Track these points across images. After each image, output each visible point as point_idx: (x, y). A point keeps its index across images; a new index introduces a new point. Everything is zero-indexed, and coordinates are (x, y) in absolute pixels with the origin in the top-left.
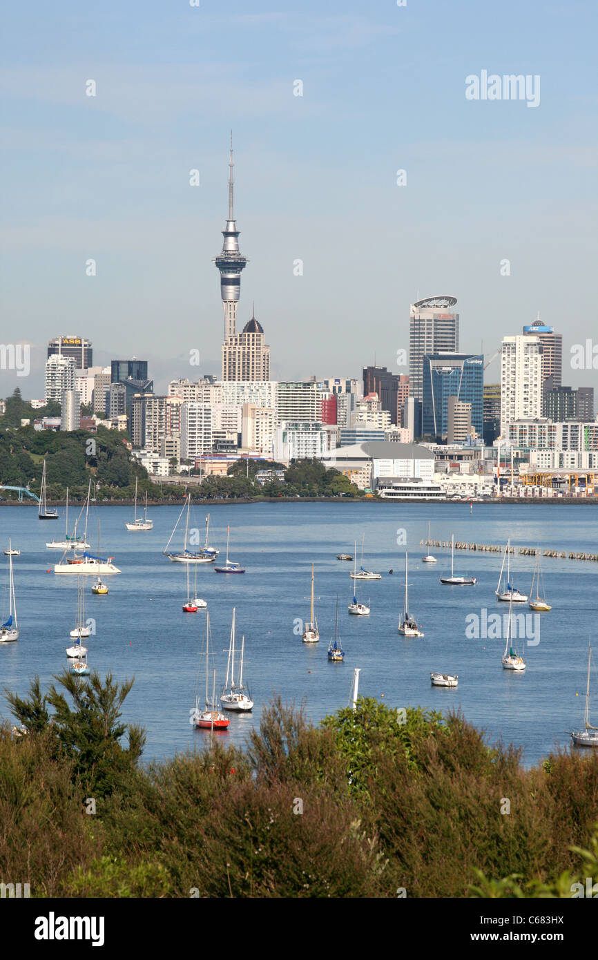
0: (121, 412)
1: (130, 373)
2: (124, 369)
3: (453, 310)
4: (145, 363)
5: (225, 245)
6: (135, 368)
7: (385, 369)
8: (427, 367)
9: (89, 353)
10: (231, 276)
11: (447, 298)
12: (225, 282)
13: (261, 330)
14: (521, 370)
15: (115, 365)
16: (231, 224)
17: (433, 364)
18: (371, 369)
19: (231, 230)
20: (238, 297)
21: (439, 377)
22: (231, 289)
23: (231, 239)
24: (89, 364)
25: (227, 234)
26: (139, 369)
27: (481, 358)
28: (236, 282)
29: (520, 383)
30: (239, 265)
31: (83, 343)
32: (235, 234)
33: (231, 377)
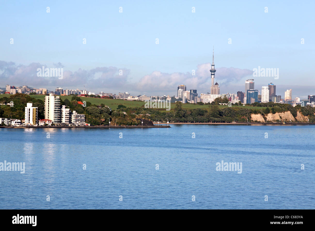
0: (193, 100)
1: (193, 92)
2: (192, 91)
3: (253, 81)
4: (196, 90)
5: (212, 68)
6: (194, 91)
7: (242, 92)
8: (248, 92)
9: (186, 88)
10: (213, 73)
11: (252, 80)
12: (212, 74)
13: (218, 85)
14: (265, 93)
15: (191, 90)
16: (213, 63)
17: (249, 92)
18: (239, 92)
19: (213, 65)
20: (214, 77)
21: (250, 94)
22: (213, 76)
23: (213, 66)
24: (185, 90)
25: (212, 65)
26: (195, 91)
27: (258, 90)
28: (214, 74)
29: (265, 95)
30: (215, 71)
31: (185, 86)
32: (214, 65)
33: (212, 94)
